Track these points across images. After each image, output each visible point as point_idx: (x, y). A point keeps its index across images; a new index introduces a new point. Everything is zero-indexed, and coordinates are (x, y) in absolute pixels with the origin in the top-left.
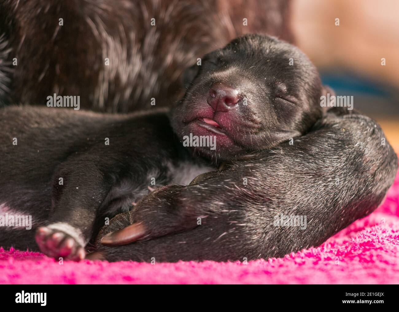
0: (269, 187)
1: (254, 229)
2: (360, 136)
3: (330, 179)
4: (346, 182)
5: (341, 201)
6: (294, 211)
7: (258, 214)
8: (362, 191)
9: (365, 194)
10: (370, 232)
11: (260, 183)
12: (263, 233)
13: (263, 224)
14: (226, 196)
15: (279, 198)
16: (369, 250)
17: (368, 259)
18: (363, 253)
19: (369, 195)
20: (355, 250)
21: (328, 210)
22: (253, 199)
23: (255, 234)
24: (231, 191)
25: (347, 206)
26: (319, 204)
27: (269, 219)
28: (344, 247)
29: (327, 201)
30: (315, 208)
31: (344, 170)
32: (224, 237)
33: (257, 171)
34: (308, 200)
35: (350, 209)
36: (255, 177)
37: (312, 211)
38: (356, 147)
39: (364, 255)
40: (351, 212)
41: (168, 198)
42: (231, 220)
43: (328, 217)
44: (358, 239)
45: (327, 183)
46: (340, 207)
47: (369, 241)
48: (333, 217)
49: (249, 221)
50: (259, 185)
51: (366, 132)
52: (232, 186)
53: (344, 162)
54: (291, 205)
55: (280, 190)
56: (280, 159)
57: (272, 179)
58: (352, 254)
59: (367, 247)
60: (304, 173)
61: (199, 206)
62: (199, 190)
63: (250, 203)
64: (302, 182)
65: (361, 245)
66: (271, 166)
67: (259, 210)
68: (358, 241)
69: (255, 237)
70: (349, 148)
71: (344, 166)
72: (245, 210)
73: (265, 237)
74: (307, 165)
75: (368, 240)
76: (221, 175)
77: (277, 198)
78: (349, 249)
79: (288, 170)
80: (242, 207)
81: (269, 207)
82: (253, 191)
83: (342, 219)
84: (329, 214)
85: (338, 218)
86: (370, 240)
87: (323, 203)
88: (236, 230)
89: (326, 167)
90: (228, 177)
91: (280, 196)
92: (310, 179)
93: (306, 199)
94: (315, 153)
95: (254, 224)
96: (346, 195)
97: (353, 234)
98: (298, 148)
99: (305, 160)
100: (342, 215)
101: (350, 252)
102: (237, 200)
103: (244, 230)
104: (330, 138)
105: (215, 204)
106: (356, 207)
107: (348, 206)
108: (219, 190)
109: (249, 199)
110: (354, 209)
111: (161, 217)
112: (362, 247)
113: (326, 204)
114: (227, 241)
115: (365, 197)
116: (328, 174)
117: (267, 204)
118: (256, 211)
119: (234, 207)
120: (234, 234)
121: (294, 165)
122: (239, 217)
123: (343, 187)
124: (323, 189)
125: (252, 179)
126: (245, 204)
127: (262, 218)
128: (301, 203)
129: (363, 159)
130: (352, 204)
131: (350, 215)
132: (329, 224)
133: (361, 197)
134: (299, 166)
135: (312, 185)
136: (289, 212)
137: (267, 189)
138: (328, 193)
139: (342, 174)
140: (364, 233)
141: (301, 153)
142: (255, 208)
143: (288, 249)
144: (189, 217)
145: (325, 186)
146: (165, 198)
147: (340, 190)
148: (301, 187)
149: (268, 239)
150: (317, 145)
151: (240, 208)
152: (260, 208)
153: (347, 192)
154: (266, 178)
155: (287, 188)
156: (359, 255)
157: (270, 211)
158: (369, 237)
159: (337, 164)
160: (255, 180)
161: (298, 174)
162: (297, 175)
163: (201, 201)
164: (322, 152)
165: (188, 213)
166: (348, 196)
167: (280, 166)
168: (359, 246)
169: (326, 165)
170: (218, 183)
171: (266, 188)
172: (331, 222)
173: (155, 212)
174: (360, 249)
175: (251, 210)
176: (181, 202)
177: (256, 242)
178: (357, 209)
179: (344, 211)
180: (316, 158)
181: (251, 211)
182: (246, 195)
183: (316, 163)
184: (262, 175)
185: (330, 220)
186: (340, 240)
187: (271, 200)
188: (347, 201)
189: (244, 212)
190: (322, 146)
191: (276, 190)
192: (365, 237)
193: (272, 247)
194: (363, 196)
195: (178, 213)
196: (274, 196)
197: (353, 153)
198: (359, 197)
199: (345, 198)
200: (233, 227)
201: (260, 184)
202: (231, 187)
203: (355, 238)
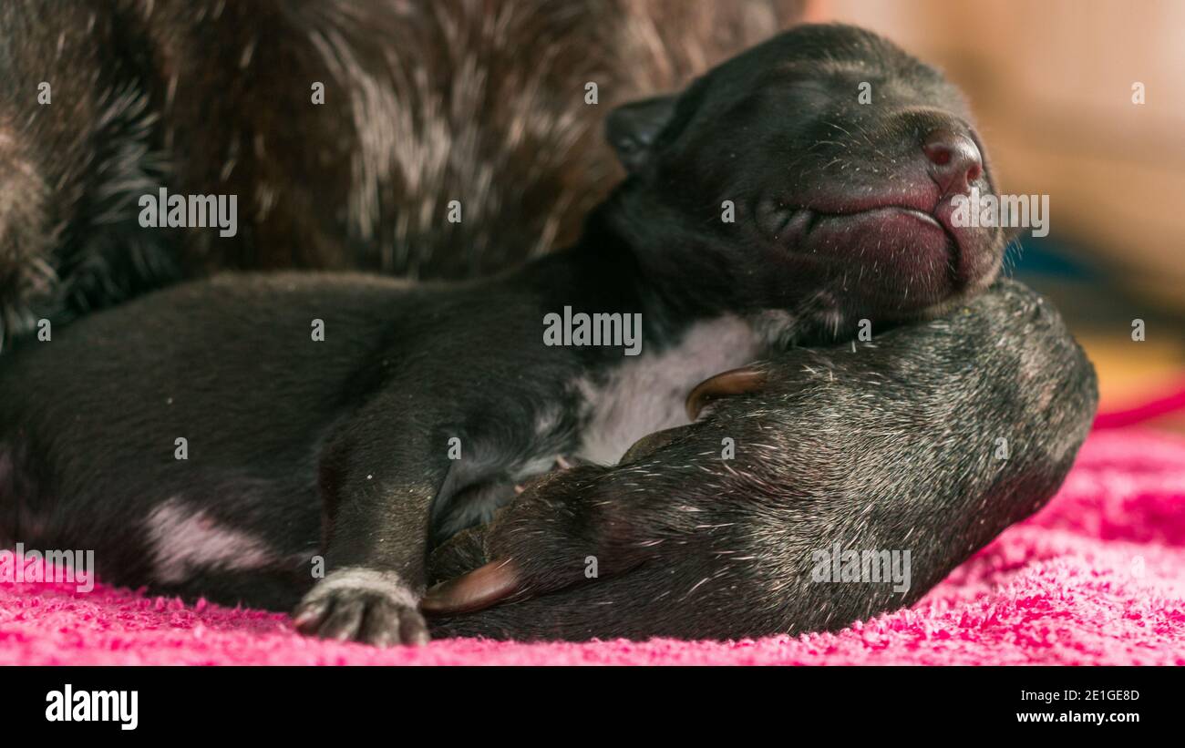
0: (805, 464)
1: (775, 567)
2: (1006, 322)
3: (948, 431)
4: (986, 434)
5: (976, 480)
6: (866, 516)
7: (781, 529)
8: (1022, 453)
9: (1029, 458)
10: (1042, 573)
11: (785, 456)
12: (795, 575)
13: (795, 552)
14: (704, 491)
15: (830, 490)
16: (1037, 617)
17: (1038, 639)
18: (1026, 625)
19: (1041, 459)
20: (1005, 616)
21: (946, 503)
22: (768, 495)
23: (778, 577)
24: (715, 479)
25: (990, 490)
26: (924, 494)
27: (808, 540)
28: (978, 605)
29: (943, 482)
30: (915, 503)
31: (977, 405)
32: (702, 590)
33: (777, 429)
34: (898, 487)
35: (998, 496)
36: (772, 442)
37: (909, 510)
38: (1000, 347)
39: (1028, 629)
40: (1001, 505)
41: (569, 498)
42: (717, 547)
43: (949, 520)
44: (1013, 590)
45: (939, 442)
46: (976, 494)
47: (1038, 597)
48: (961, 517)
49: (764, 548)
50: (782, 461)
51: (1019, 313)
52: (719, 466)
53: (977, 387)
54: (859, 503)
55: (831, 471)
56: (828, 394)
57: (812, 446)
58: (999, 624)
59: (1034, 610)
60: (886, 426)
61: (641, 519)
62: (640, 479)
63: (762, 506)
64: (882, 448)
65: (1020, 604)
66: (809, 415)
67: (784, 520)
68: (1013, 594)
69: (778, 586)
70: (985, 351)
71: (977, 395)
72: (751, 521)
73: (800, 584)
74: (892, 404)
75: (1037, 593)
76: (690, 440)
77: (825, 490)
78: (991, 611)
79: (848, 421)
80: (743, 514)
81: (807, 512)
82: (767, 478)
83: (982, 522)
84: (950, 512)
85: (971, 519)
86: (1042, 593)
87: (934, 490)
88: (732, 570)
89: (935, 405)
90: (707, 446)
91: (833, 484)
92: (900, 436)
93: (893, 486)
94: (908, 375)
95: (774, 554)
96: (987, 464)
97: (998, 577)
98: (867, 363)
99: (885, 395)
100: (982, 510)
101: (994, 620)
102: (731, 499)
103: (750, 571)
104: (939, 334)
105: (679, 512)
106: (1013, 490)
107: (994, 489)
108: (687, 477)
109: (760, 496)
110: (1008, 494)
111: (554, 547)
112: (1023, 608)
113: (942, 491)
114: (710, 599)
115: (1031, 465)
116: (942, 420)
117: (801, 505)
118: (776, 523)
119: (725, 516)
120: (726, 581)
121: (859, 408)
122: (737, 541)
123: (979, 446)
124: (932, 456)
125: (765, 448)
126: (749, 507)
127: (792, 538)
128: (882, 495)
129: (1020, 375)
130: (1003, 484)
131: (999, 510)
132: (952, 536)
133: (1023, 465)
134: (872, 410)
135: (906, 450)
136: (855, 520)
137: (800, 470)
138: (944, 464)
139: (973, 415)
140: (1027, 575)
141: (877, 378)
142: (774, 517)
143: (859, 607)
144: (620, 544)
145: (935, 448)
146: (561, 499)
147: (972, 454)
148: (879, 457)
149: (809, 587)
150: (911, 355)
151: (739, 517)
152: (786, 516)
153: (988, 458)
154: (796, 445)
155: (848, 465)
156: (1016, 629)
157: (809, 522)
158: (1039, 585)
159: (960, 395)
160: (771, 451)
161: (871, 428)
162: (870, 431)
163: (644, 507)
164: (923, 372)
165: (616, 535)
166: (992, 465)
167: (830, 413)
168: (1015, 607)
169: (934, 400)
170: (684, 459)
171: (800, 467)
172: (956, 530)
173: (540, 535)
174: (1017, 614)
175: (765, 520)
176: (599, 510)
177: (780, 597)
178: (1015, 495)
179: (985, 502)
180: (912, 386)
181: (764, 523)
182: (751, 487)
183: (910, 398)
184: (787, 437)
185: (954, 525)
186: (968, 592)
187: (810, 495)
188: (991, 479)
189: (750, 526)
190: (923, 356)
191: (821, 471)
192: (1030, 584)
193: (819, 606)
194: (1027, 463)
195: (593, 536)
196: (818, 485)
197: (994, 362)
198: (1017, 466)
199: (985, 471)
200: (724, 565)
201: (784, 459)
202: (715, 469)
203: (1006, 587)
